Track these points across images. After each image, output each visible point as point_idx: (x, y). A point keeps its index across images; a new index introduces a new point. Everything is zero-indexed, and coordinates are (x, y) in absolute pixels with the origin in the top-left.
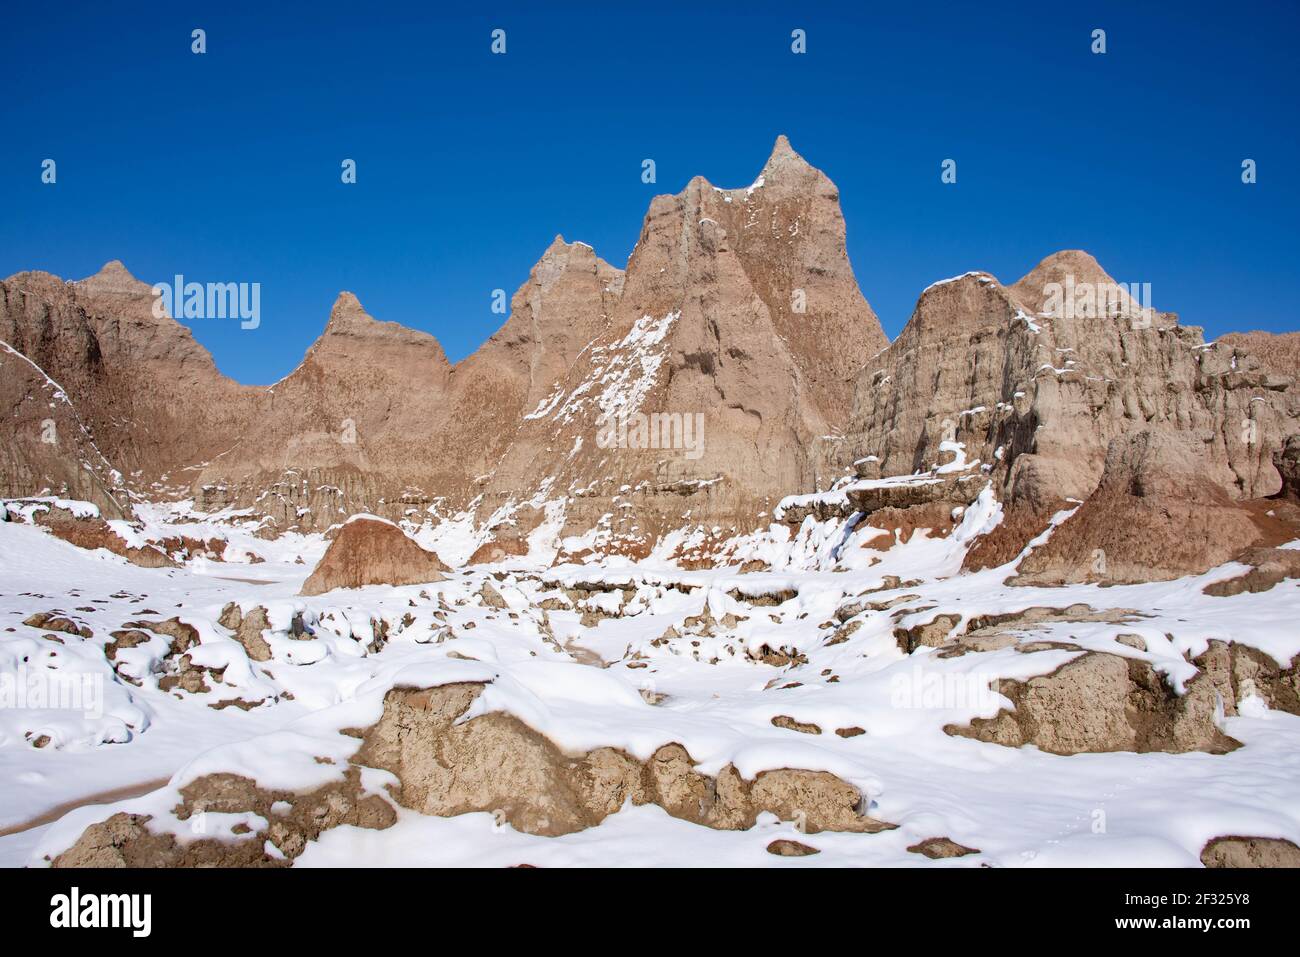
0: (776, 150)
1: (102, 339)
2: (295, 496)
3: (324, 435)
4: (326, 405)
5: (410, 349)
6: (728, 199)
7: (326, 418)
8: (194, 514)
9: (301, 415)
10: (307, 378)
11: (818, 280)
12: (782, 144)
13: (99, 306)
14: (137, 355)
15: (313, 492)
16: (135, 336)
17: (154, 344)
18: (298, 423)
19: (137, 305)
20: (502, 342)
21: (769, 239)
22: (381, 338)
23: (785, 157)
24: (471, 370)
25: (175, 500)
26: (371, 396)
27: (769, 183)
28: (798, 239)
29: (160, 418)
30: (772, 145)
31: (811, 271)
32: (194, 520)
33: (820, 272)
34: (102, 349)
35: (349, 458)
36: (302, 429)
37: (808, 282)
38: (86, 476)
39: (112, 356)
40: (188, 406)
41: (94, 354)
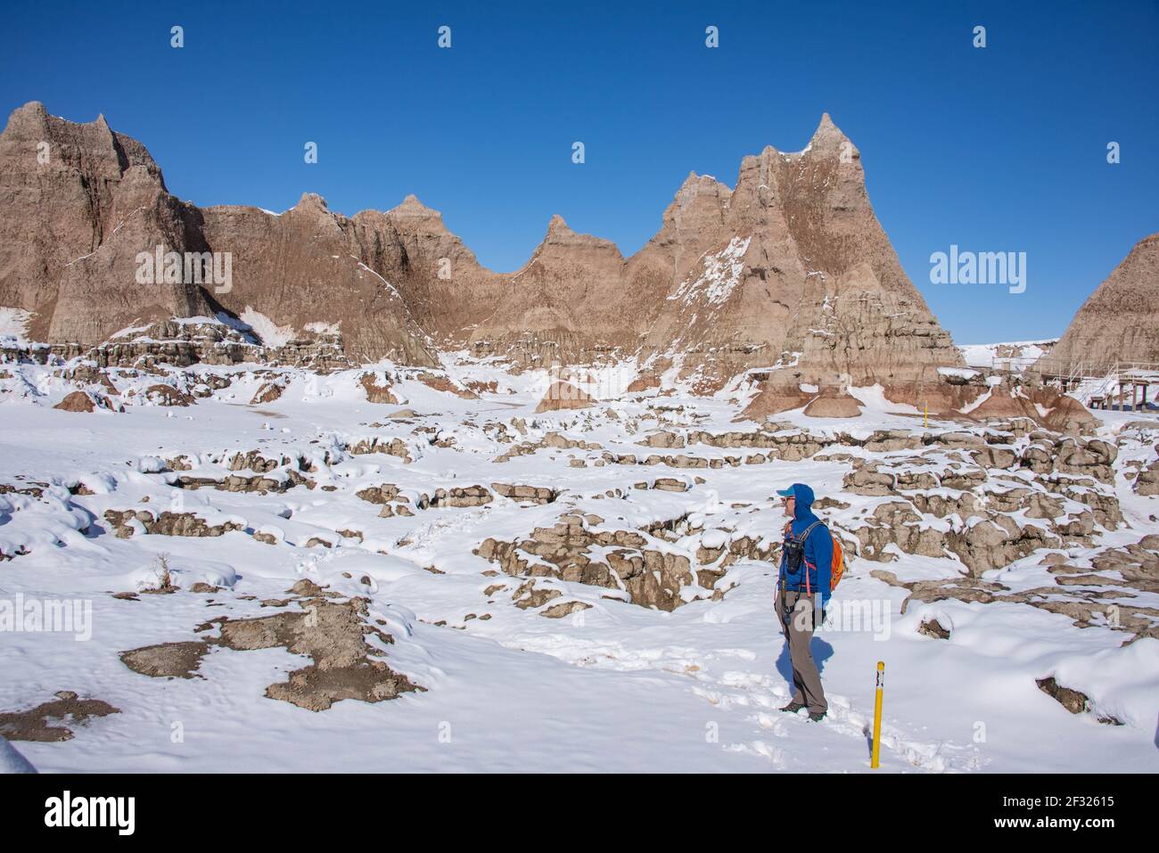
0: (822, 124)
1: (408, 248)
2: (530, 347)
3: (546, 309)
4: (547, 290)
5: (598, 251)
6: (788, 160)
7: (548, 298)
8: (471, 359)
9: (532, 297)
10: (535, 273)
11: (842, 214)
12: (826, 117)
13: (403, 226)
14: (429, 256)
15: (541, 345)
16: (427, 244)
17: (439, 249)
18: (531, 302)
19: (427, 224)
20: (658, 244)
21: (810, 190)
22: (581, 245)
23: (827, 129)
24: (638, 262)
25: (458, 349)
26: (574, 283)
27: (816, 147)
28: (829, 189)
29: (445, 297)
30: (820, 119)
31: (836, 209)
32: (472, 363)
33: (843, 209)
34: (408, 255)
35: (562, 323)
36: (533, 306)
37: (834, 216)
38: (413, 340)
39: (415, 259)
40: (462, 288)
41: (405, 260)
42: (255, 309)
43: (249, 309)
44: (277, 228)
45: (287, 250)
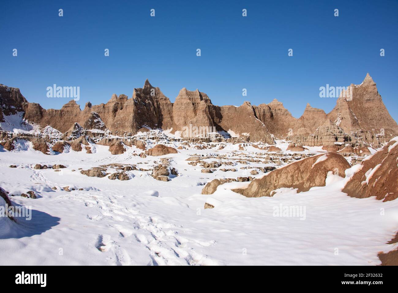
0: (367, 76)
1: (273, 113)
2: (298, 139)
3: (304, 128)
4: (304, 123)
5: (319, 112)
6: (357, 87)
7: (304, 125)
8: (285, 142)
9: (300, 125)
10: (301, 119)
11: (369, 101)
12: (368, 74)
13: (273, 107)
14: (279, 115)
15: (301, 138)
16: (279, 112)
17: (282, 113)
18: (300, 126)
19: (279, 106)
20: (335, 109)
21: (360, 95)
22: (314, 111)
23: (368, 78)
24: (330, 115)
25: (283, 139)
26: (312, 121)
27: (364, 83)
28: (365, 95)
29: (283, 125)
30: (366, 75)
31: (367, 100)
32: (284, 142)
33: (369, 100)
34: (273, 114)
35: (308, 132)
36: (300, 127)
37: (366, 102)
38: (267, 137)
39: (275, 116)
40: (287, 123)
41: (272, 116)
42: (231, 130)
43: (230, 130)
44: (238, 110)
45: (239, 115)
